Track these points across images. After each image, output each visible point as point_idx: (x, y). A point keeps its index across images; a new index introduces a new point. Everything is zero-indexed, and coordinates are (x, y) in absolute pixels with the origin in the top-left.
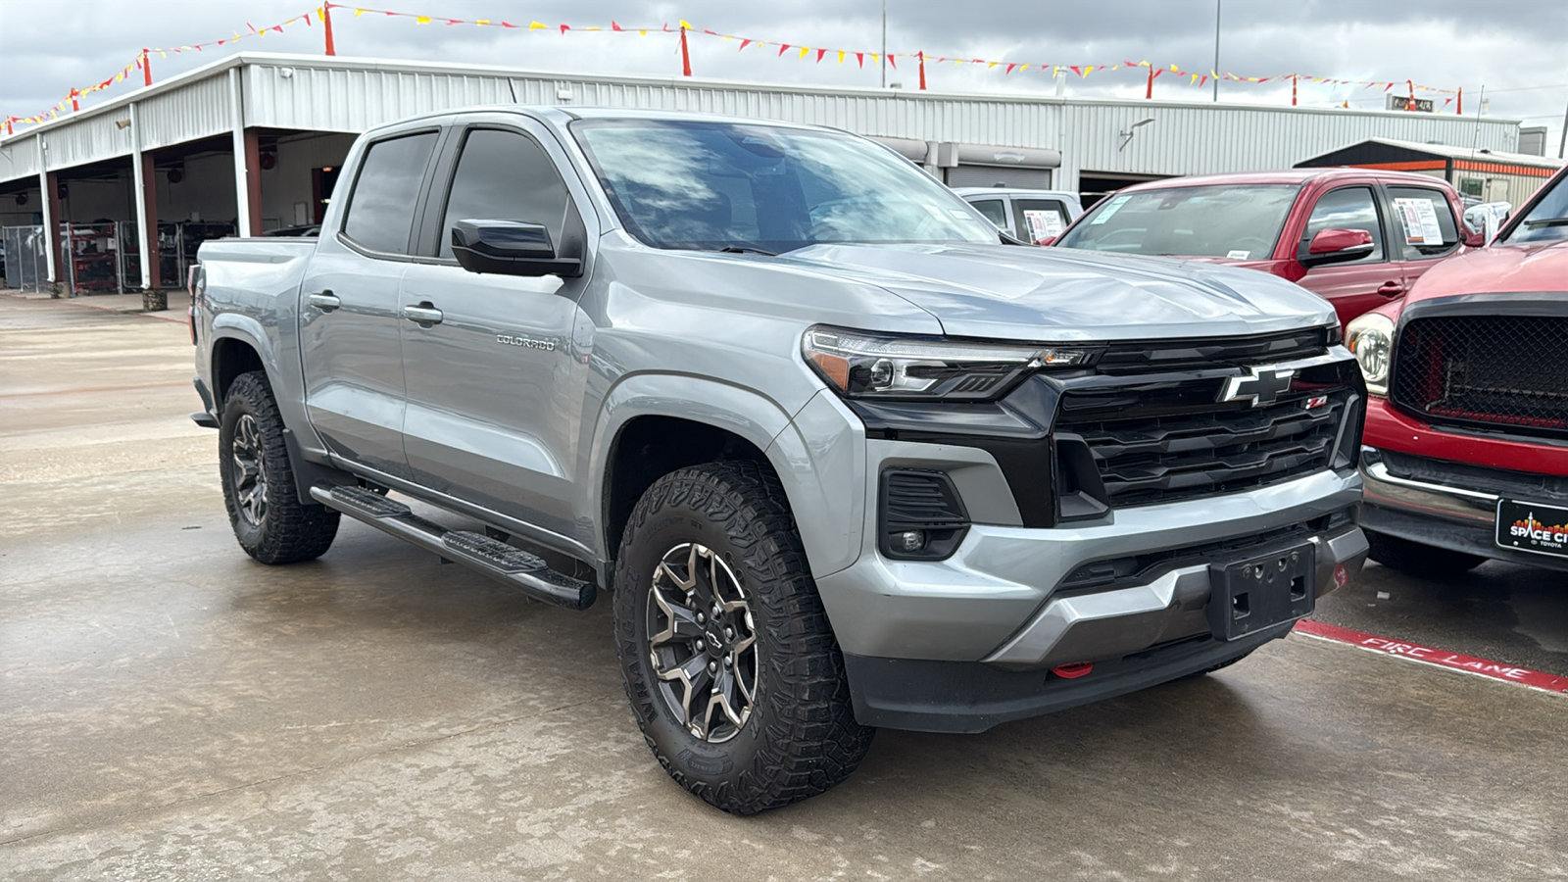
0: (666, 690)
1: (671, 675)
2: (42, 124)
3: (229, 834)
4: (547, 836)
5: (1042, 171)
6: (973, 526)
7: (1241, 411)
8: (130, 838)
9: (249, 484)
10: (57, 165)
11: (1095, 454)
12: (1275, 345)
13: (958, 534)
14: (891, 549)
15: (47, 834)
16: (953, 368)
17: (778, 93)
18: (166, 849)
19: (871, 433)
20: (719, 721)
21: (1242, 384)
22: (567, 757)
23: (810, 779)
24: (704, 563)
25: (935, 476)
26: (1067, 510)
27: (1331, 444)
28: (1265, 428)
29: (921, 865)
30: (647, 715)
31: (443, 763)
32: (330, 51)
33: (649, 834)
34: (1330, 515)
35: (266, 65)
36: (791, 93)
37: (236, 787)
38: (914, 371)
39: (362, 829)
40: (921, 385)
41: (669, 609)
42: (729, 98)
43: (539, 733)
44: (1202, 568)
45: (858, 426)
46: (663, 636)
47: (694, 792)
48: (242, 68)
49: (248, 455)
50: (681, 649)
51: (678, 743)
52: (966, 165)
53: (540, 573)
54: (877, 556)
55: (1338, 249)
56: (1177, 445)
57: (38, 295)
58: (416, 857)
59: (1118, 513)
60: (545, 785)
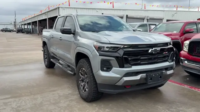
0: (81, 86)
1: (81, 84)
2: (37, 15)
3: (28, 100)
4: (64, 103)
5: (161, 20)
6: (113, 68)
7: (151, 54)
8: (17, 99)
9: (46, 58)
10: (39, 20)
11: (129, 59)
12: (158, 45)
13: (111, 69)
14: (102, 70)
15: (9, 98)
16: (111, 47)
17: (125, 10)
18: (20, 101)
19: (100, 55)
20: (85, 90)
21: (151, 50)
22: (70, 93)
23: (94, 98)
24: (84, 70)
25: (108, 61)
26: (125, 66)
27: (168, 58)
28: (156, 56)
29: (107, 110)
30: (79, 89)
31: (56, 93)
32: (69, 6)
33: (76, 103)
34: (168, 68)
35: (61, 7)
36: (127, 10)
37: (31, 94)
38: (107, 47)
39: (43, 100)
40: (108, 49)
41: (81, 76)
42: (119, 11)
43: (69, 90)
44: (145, 74)
45: (98, 54)
46: (80, 79)
47: (83, 99)
48: (59, 8)
49: (46, 55)
50: (83, 81)
51: (81, 93)
52: (150, 19)
53: (70, 71)
54: (101, 71)
55: (189, 31)
56: (142, 58)
57: (37, 35)
58: (47, 104)
59: (133, 67)
60: (66, 97)
